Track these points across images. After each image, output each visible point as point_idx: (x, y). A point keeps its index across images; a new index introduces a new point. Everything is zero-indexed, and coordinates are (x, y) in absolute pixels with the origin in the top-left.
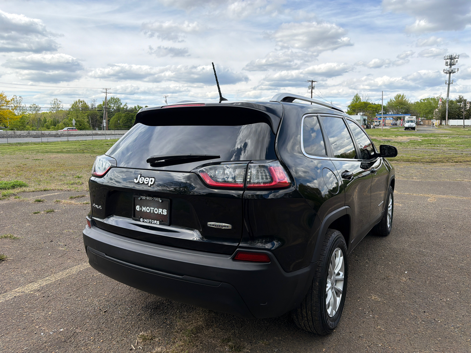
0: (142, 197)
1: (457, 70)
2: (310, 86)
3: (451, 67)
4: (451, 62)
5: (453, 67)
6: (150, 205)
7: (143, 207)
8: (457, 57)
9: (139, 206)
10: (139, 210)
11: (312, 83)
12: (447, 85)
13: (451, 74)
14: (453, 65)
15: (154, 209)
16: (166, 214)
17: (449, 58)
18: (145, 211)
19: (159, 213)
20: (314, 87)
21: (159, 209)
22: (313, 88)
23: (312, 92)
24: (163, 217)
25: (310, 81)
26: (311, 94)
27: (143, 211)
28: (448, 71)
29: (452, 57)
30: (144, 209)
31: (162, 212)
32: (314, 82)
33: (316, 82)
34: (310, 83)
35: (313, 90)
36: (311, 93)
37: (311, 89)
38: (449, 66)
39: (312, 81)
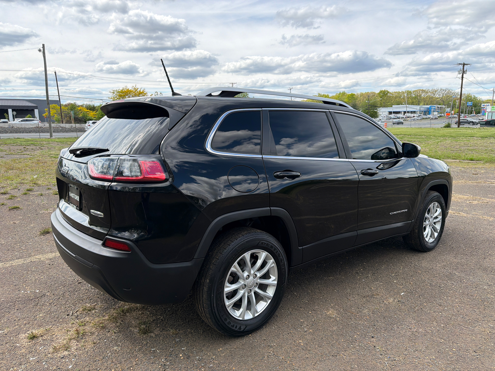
2: (461, 70)
11: (464, 67)
20: (466, 71)
22: (464, 72)
23: (462, 77)
25: (461, 64)
32: (466, 64)
33: (469, 65)
34: (461, 66)
35: (464, 75)
36: (461, 79)
37: (461, 74)
39: (464, 64)
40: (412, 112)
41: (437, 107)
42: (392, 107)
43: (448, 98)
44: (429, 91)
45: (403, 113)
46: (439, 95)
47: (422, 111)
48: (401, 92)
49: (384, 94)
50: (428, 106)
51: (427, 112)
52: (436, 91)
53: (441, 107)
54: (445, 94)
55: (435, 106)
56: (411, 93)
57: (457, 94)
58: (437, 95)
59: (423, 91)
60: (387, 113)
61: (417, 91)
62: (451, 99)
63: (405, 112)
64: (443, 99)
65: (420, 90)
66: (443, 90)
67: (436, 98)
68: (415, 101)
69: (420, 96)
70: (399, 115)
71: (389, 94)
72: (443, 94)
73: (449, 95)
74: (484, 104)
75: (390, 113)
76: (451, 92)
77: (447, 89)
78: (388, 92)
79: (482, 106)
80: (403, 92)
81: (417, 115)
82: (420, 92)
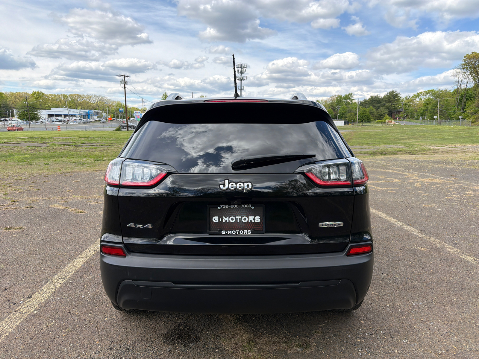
0: (223, 206)
1: (246, 78)
2: (123, 81)
3: (241, 75)
4: (241, 70)
5: (243, 75)
6: (235, 214)
7: (224, 218)
8: (245, 67)
9: (218, 217)
10: (217, 221)
11: (124, 78)
12: (240, 90)
13: (242, 81)
14: (243, 73)
15: (241, 218)
16: (259, 221)
17: (239, 67)
18: (228, 221)
19: (249, 221)
20: (127, 82)
21: (249, 217)
22: (125, 83)
23: (125, 87)
24: (255, 225)
25: (122, 76)
26: (124, 89)
27: (224, 221)
28: (240, 78)
29: (241, 66)
30: (226, 219)
31: (254, 219)
32: (126, 76)
33: (128, 77)
34: (122, 78)
35: (126, 85)
37: (124, 84)
38: (240, 74)
39: (125, 76)
40: (72, 116)
41: (95, 112)
42: (51, 109)
43: (102, 104)
44: (84, 96)
45: (63, 116)
46: (94, 101)
47: (82, 115)
48: (56, 95)
49: (39, 95)
50: (87, 111)
51: (86, 116)
52: (90, 97)
53: (98, 112)
54: (99, 100)
55: (93, 111)
56: (68, 97)
57: (109, 101)
58: (92, 101)
59: (79, 96)
60: (46, 116)
61: (72, 95)
62: (104, 105)
63: (65, 116)
64: (98, 105)
65: (76, 95)
66: (97, 97)
67: (91, 104)
68: (72, 105)
69: (77, 100)
70: (59, 118)
71: (44, 97)
72: (97, 100)
73: (102, 101)
74: (136, 111)
75: (50, 116)
76: (104, 99)
77: (101, 96)
78: (43, 94)
79: (135, 113)
80: (59, 96)
81: (78, 119)
82: (76, 97)
